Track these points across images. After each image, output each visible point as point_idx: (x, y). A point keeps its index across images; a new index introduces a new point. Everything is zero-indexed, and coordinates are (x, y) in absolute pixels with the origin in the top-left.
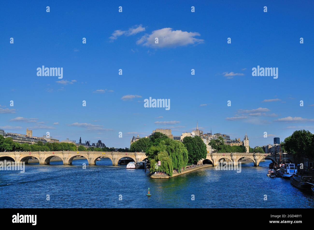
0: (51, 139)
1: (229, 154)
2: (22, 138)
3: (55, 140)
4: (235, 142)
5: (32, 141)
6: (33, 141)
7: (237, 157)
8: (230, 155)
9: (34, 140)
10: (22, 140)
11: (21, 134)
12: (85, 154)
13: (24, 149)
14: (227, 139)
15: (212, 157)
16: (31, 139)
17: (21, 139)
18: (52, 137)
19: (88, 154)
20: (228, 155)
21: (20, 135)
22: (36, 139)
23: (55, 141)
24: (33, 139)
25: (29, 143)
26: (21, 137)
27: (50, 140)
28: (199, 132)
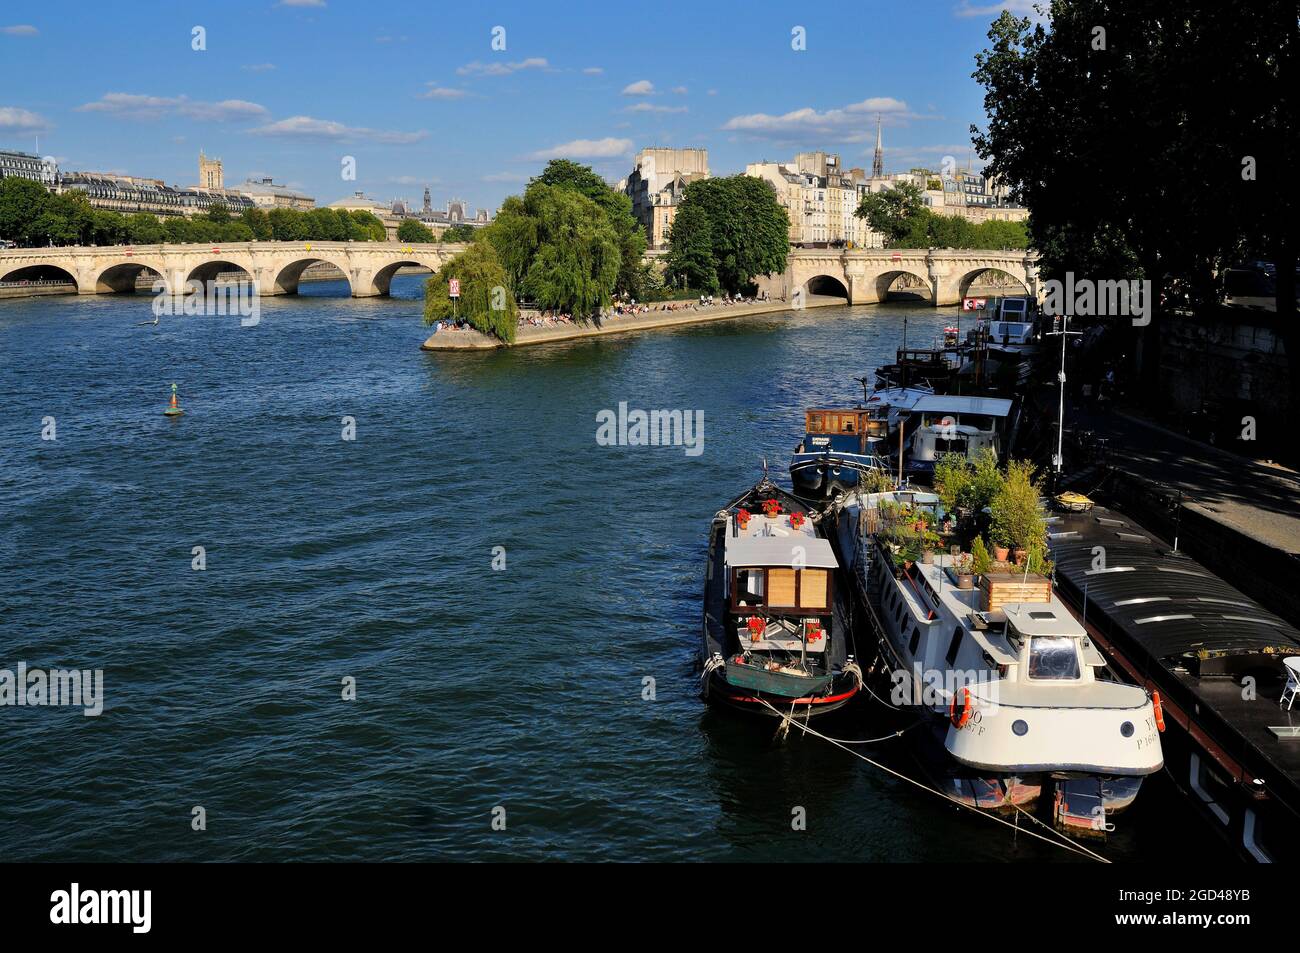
0: (276, 196)
1: (921, 253)
2: (141, 192)
3: (295, 199)
4: (994, 203)
5: (186, 202)
6: (190, 205)
7: (952, 270)
8: (923, 258)
9: (193, 200)
10: (141, 201)
11: (133, 178)
12: (336, 254)
13: (136, 234)
14: (970, 192)
15: (845, 267)
16: (183, 194)
17: (135, 196)
18: (284, 187)
19: (347, 252)
20: (916, 258)
21: (129, 180)
22: (202, 196)
23: (297, 203)
24: (193, 194)
25: (172, 211)
26: (135, 187)
27: (273, 198)
28: (824, 160)
